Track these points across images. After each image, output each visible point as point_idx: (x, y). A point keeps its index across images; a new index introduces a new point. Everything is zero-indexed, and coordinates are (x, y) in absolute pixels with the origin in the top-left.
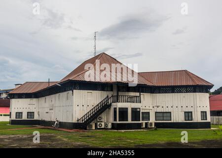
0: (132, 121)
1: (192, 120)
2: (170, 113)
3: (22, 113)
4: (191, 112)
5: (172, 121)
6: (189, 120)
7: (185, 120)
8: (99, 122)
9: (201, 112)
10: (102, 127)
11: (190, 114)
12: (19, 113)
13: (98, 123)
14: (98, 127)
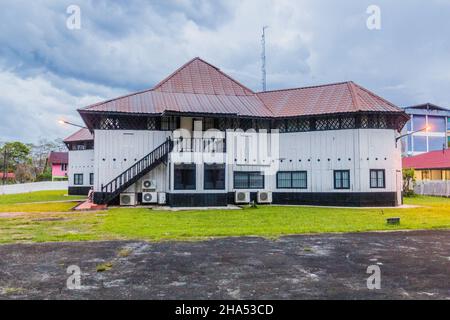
0: (205, 188)
1: (349, 188)
2: (305, 172)
3: (82, 174)
4: (348, 171)
5: (308, 190)
6: (342, 188)
7: (335, 188)
8: (144, 190)
9: (371, 170)
10: (151, 201)
11: (345, 175)
12: (79, 175)
13: (144, 194)
14: (144, 201)
